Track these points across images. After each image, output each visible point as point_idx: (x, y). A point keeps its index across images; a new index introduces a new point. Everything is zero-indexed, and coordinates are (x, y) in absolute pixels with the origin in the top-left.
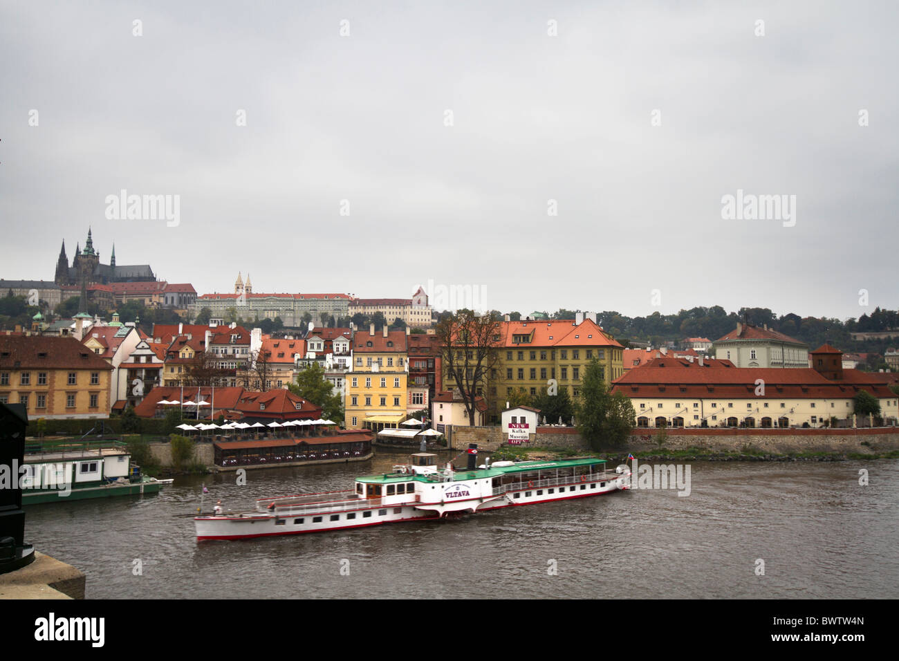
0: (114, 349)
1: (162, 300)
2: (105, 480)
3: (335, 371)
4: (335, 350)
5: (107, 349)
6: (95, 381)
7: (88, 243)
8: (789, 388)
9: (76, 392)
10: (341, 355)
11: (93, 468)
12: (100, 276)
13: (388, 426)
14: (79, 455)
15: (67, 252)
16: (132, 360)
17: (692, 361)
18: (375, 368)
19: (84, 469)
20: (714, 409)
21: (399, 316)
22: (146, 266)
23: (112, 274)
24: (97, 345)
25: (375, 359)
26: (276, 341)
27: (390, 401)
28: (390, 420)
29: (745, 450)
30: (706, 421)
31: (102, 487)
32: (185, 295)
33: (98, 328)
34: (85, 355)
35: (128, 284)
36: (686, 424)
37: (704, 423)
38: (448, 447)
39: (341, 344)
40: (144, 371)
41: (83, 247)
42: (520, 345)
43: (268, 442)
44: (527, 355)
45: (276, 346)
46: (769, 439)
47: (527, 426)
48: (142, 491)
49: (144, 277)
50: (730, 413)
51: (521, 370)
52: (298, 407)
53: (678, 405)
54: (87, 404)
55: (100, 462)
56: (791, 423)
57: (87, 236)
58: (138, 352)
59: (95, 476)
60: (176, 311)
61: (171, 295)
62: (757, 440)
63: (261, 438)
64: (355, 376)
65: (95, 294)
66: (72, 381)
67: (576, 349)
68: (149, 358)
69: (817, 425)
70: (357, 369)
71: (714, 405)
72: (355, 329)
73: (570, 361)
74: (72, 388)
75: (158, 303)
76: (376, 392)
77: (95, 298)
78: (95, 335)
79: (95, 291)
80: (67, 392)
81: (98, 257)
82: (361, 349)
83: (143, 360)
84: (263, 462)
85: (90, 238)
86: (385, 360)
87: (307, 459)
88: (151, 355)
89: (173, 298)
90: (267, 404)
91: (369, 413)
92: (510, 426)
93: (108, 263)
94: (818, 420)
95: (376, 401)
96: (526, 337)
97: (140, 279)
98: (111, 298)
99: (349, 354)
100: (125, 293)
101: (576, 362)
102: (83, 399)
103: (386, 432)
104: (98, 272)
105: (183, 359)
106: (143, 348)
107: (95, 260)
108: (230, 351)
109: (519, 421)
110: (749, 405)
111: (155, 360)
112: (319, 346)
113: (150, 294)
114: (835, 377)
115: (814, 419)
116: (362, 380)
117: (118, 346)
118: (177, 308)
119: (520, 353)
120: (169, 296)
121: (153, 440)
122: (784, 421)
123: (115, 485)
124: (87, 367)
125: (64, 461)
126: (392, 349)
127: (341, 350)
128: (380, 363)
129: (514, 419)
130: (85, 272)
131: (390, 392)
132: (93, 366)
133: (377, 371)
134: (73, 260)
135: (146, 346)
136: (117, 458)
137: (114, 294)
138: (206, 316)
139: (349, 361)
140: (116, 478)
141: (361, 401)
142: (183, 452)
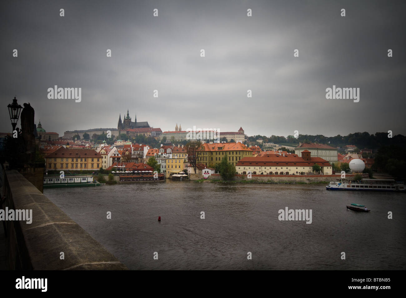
0: (109, 152)
1: (151, 134)
2: (88, 182)
3: (164, 158)
4: (167, 152)
5: (107, 152)
6: (98, 161)
7: (127, 115)
8: (290, 163)
9: (93, 164)
10: (169, 154)
11: (85, 179)
12: (131, 126)
13: (175, 173)
14: (82, 177)
15: (121, 118)
16: (113, 155)
17: (281, 155)
18: (176, 157)
19: (83, 179)
20: (265, 169)
21: (232, 138)
22: (146, 122)
23: (136, 125)
24: (104, 151)
25: (175, 155)
26: (152, 150)
27: (178, 167)
28: (176, 172)
29: (268, 181)
30: (263, 173)
31: (87, 184)
32: (158, 132)
33: (106, 146)
34: (96, 154)
35: (140, 129)
36: (257, 174)
37: (262, 173)
38: (189, 179)
39: (169, 150)
40: (116, 158)
41: (126, 116)
42: (220, 150)
43: (135, 176)
44: (221, 153)
45: (152, 151)
46: (278, 178)
47: (209, 174)
48: (96, 185)
49: (146, 126)
50: (270, 170)
51: (220, 158)
52: (145, 168)
53: (255, 168)
54: (97, 166)
55: (86, 178)
56: (289, 174)
57: (127, 112)
58: (115, 153)
59: (86, 181)
60: (155, 138)
61: (154, 132)
62: (273, 178)
63: (132, 175)
64: (172, 160)
65: (129, 132)
66: (93, 161)
67: (233, 151)
68: (118, 155)
69: (298, 174)
70: (173, 158)
71: (265, 168)
72: (174, 146)
73: (231, 155)
74: (93, 162)
75: (149, 135)
76: (174, 164)
77: (129, 134)
78: (104, 149)
79: (129, 131)
80: (92, 164)
81: (131, 119)
82: (175, 152)
83: (116, 155)
84: (131, 181)
85: (128, 113)
86: (181, 155)
87: (143, 180)
88: (118, 154)
89: (154, 133)
90: (138, 167)
91: (172, 170)
92: (204, 174)
93: (134, 121)
94: (298, 173)
95: (174, 167)
96: (221, 148)
97: (144, 127)
98: (134, 133)
99: (171, 153)
100: (139, 132)
101: (233, 155)
102: (95, 165)
103: (175, 175)
104: (131, 125)
105: (127, 155)
106: (116, 152)
107: (130, 121)
108: (139, 152)
109: (207, 172)
110: (276, 168)
111: (119, 155)
112: (163, 151)
113: (147, 132)
114: (308, 160)
115: (297, 172)
116: (174, 161)
117: (110, 152)
118: (156, 137)
119: (219, 153)
120: (153, 132)
121: (105, 175)
122: (287, 173)
123: (90, 183)
124: (96, 157)
125: (79, 177)
126: (183, 152)
127: (169, 152)
128: (177, 156)
129: (205, 171)
130: (127, 124)
131: (178, 164)
132: (98, 157)
133: (176, 158)
134: (123, 121)
135: (117, 151)
136: (90, 178)
137: (135, 132)
138: (165, 139)
139: (171, 155)
140: (90, 182)
141: (170, 167)
142: (111, 178)
